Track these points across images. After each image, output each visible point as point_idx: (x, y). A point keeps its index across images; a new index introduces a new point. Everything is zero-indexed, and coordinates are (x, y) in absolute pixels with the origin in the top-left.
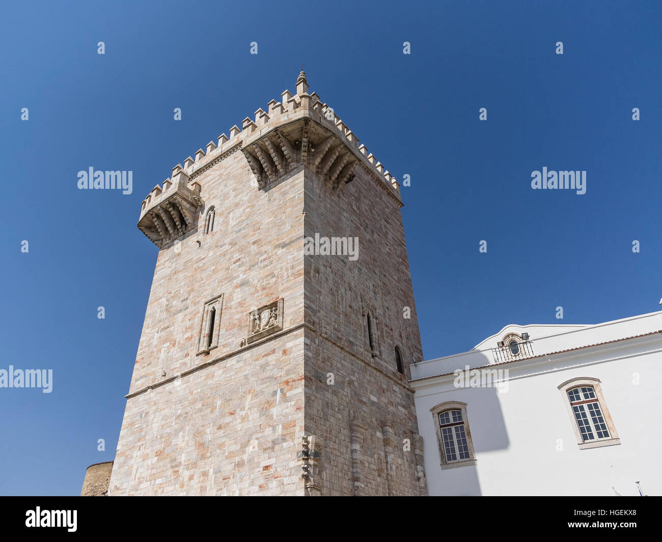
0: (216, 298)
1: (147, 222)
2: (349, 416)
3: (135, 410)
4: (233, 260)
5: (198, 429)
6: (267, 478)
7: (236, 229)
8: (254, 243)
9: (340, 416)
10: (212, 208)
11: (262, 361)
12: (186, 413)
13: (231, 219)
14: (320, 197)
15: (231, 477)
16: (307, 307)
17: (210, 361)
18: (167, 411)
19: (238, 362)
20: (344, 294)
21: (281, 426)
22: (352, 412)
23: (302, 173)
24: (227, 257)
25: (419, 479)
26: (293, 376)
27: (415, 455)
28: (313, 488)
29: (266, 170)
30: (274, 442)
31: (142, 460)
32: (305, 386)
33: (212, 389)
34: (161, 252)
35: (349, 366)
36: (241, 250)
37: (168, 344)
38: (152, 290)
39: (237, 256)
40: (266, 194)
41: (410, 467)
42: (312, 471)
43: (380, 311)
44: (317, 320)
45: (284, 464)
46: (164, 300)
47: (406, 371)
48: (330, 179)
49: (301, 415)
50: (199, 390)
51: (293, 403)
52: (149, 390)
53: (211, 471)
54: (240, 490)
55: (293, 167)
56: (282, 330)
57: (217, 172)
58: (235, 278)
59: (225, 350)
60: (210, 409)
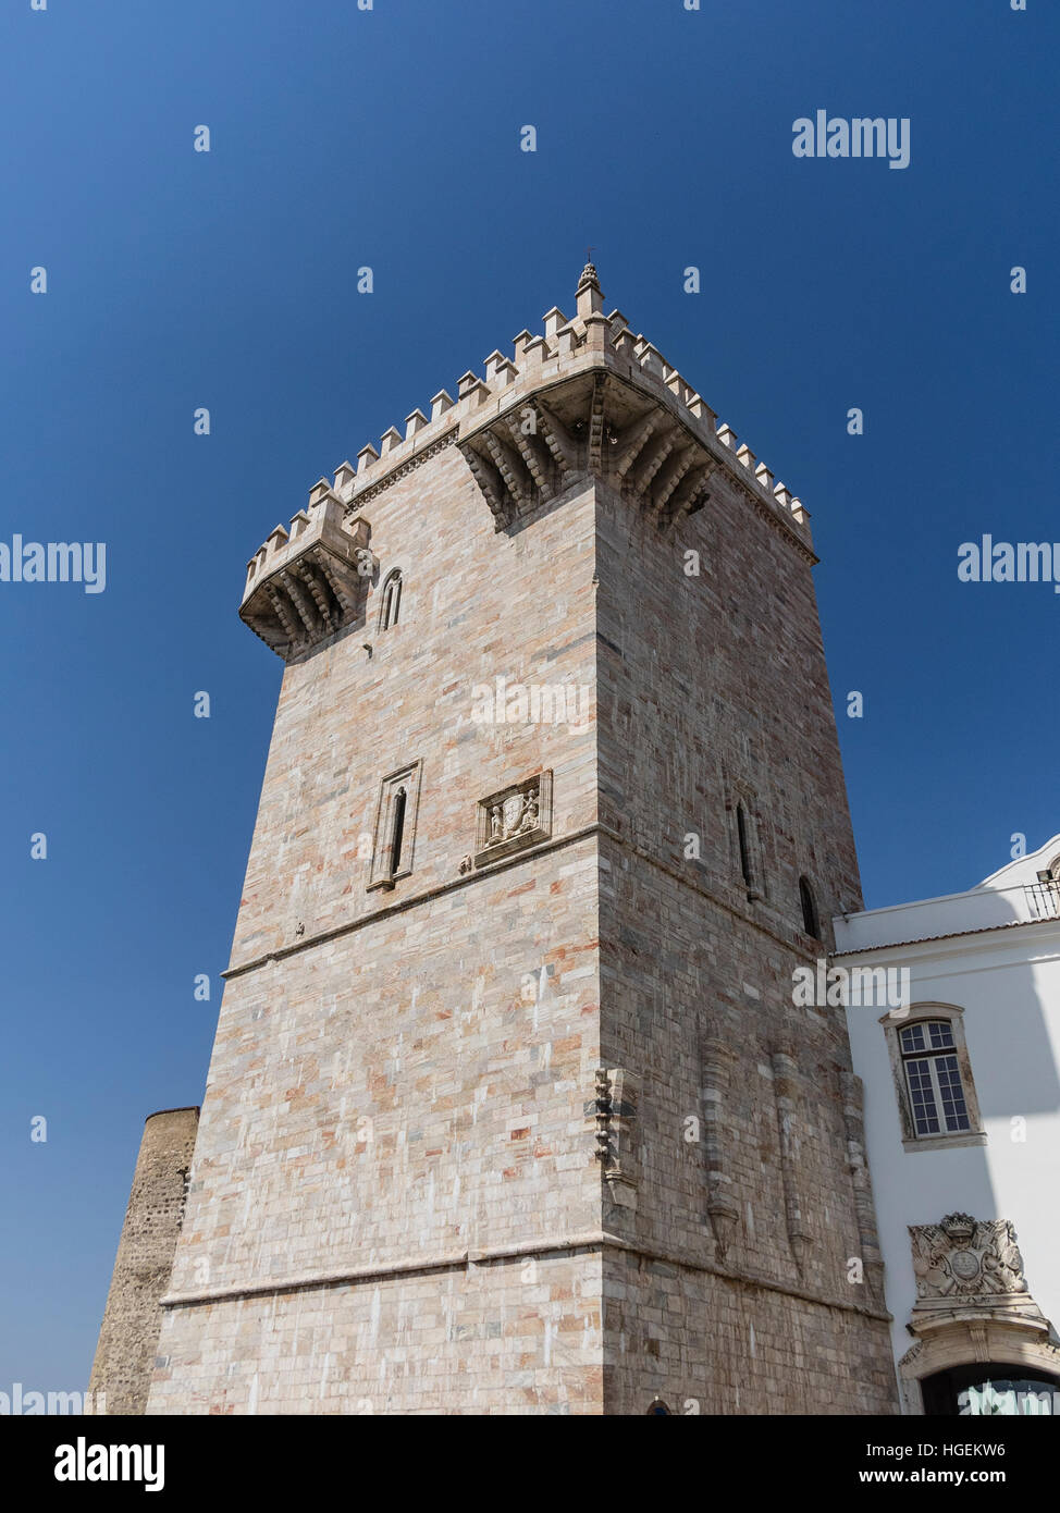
0: (405, 770)
1: (259, 606)
2: (698, 1028)
3: (242, 1004)
4: (442, 687)
5: (373, 1048)
6: (520, 1156)
7: (448, 618)
8: (487, 649)
9: (677, 1028)
10: (395, 574)
11: (507, 905)
12: (348, 1012)
13: (436, 598)
14: (631, 545)
15: (445, 1150)
16: (604, 790)
17: (396, 903)
18: (307, 1008)
19: (455, 906)
20: (685, 762)
21: (548, 1046)
22: (703, 1019)
23: (591, 493)
24: (429, 680)
25: (853, 1170)
26: (575, 940)
27: (845, 1117)
28: (619, 1180)
29: (511, 487)
30: (535, 1080)
31: (257, 1107)
32: (601, 961)
33: (401, 963)
34: (288, 669)
35: (698, 919)
36: (459, 665)
37: (307, 866)
38: (271, 750)
39: (449, 677)
40: (513, 541)
41: (833, 1143)
42: (616, 1145)
43: (765, 799)
44: (625, 818)
45: (559, 1126)
46: (297, 771)
47: (823, 932)
48: (653, 505)
49: (593, 1023)
50: (374, 965)
51: (575, 997)
52: (270, 963)
53: (402, 1136)
54: (463, 1177)
55: (570, 480)
56: (549, 838)
57: (405, 494)
58: (447, 725)
59: (428, 880)
60: (397, 1007)
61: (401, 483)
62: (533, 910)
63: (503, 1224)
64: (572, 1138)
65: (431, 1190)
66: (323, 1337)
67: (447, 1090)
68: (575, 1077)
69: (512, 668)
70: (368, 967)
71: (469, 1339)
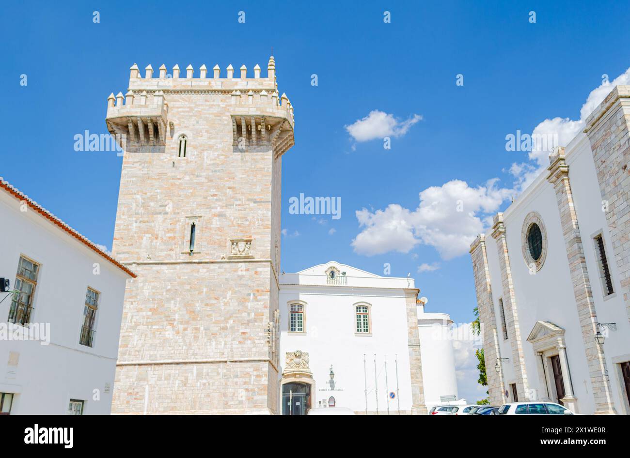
0: (196, 217)
1: (120, 122)
4: (210, 193)
5: (188, 302)
6: (244, 338)
7: (212, 168)
10: (183, 136)
11: (240, 274)
12: (176, 290)
13: (205, 157)
15: (218, 334)
17: (194, 261)
18: (156, 284)
19: (219, 268)
21: (253, 314)
23: (270, 152)
24: (204, 188)
26: (262, 288)
28: (270, 347)
29: (244, 136)
30: (249, 321)
31: (135, 311)
32: (269, 296)
33: (198, 279)
36: (217, 188)
37: (149, 235)
39: (213, 191)
45: (256, 333)
46: (139, 196)
49: (267, 310)
51: (262, 303)
52: (134, 265)
53: (202, 328)
54: (225, 341)
55: (264, 144)
56: (254, 258)
57: (187, 103)
58: (213, 208)
59: (208, 257)
60: (197, 292)
61: (184, 96)
62: (248, 277)
63: (239, 353)
64: (260, 336)
65: (214, 343)
66: (175, 376)
67: (218, 319)
68: (262, 322)
69: (240, 200)
70: (184, 277)
71: (228, 378)
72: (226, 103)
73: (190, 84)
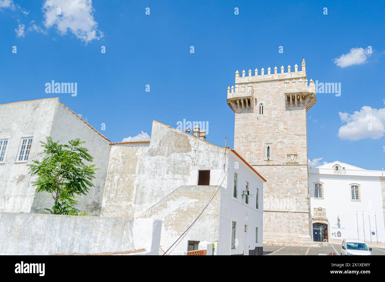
0: (269, 143)
1: (233, 100)
4: (276, 132)
6: (296, 202)
10: (261, 104)
13: (272, 114)
17: (270, 164)
21: (300, 190)
23: (305, 110)
24: (273, 129)
26: (304, 178)
30: (298, 194)
32: (307, 181)
33: (272, 173)
34: (236, 114)
37: (249, 152)
40: (289, 111)
46: (243, 134)
49: (307, 189)
51: (304, 185)
56: (299, 163)
57: (262, 88)
58: (277, 139)
59: (276, 162)
60: (272, 179)
61: (260, 84)
62: (296, 172)
64: (304, 201)
67: (283, 192)
68: (304, 194)
69: (290, 134)
70: (266, 172)
71: (289, 219)
72: (281, 86)
73: (263, 78)
